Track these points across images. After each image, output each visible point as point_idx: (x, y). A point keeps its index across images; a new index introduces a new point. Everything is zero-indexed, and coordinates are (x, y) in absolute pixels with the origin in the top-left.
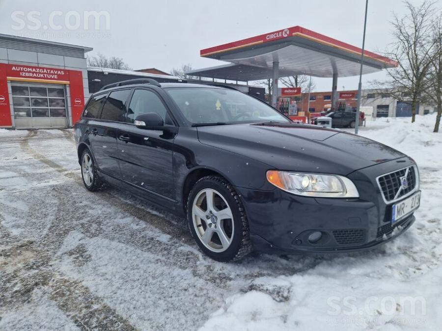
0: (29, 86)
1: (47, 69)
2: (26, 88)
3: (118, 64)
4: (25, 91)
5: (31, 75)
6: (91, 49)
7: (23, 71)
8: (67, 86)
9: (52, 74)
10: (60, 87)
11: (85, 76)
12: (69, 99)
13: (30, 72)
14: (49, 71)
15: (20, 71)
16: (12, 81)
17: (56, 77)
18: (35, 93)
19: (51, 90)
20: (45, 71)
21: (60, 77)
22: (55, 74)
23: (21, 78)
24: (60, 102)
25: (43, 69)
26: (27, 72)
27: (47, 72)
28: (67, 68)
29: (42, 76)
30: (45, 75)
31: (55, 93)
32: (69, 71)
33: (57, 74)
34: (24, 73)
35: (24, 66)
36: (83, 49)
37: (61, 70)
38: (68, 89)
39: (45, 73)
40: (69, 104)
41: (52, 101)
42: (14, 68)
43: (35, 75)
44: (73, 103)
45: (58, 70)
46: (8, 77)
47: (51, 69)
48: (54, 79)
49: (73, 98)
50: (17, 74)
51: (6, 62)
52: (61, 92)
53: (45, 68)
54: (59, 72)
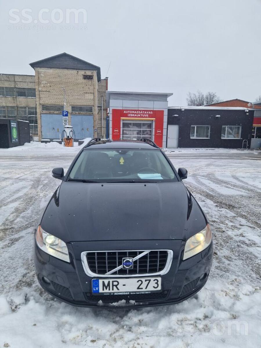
0: (132, 122)
1: (143, 111)
2: (131, 124)
3: (212, 97)
4: (130, 126)
5: (133, 115)
6: (172, 94)
7: (130, 113)
8: (154, 121)
9: (145, 114)
10: (150, 122)
11: (166, 113)
12: (154, 130)
13: (133, 114)
14: (144, 112)
15: (128, 113)
16: (123, 120)
17: (147, 115)
18: (135, 127)
19: (144, 125)
20: (142, 112)
21: (150, 116)
22: (147, 114)
23: (129, 118)
24: (149, 132)
25: (140, 111)
26: (132, 114)
27: (143, 112)
28: (155, 109)
29: (139, 115)
30: (141, 115)
31: (146, 126)
32: (155, 111)
33: (148, 114)
34: (130, 115)
35: (130, 110)
36: (167, 95)
37: (151, 111)
38: (154, 123)
39: (142, 114)
40: (153, 133)
41: (144, 131)
42: (125, 112)
43: (136, 115)
44: (156, 133)
45: (149, 111)
46: (121, 118)
47: (145, 111)
48: (146, 117)
49: (156, 129)
50: (126, 115)
51: (121, 108)
52: (150, 126)
53: (142, 110)
54: (150, 113)
